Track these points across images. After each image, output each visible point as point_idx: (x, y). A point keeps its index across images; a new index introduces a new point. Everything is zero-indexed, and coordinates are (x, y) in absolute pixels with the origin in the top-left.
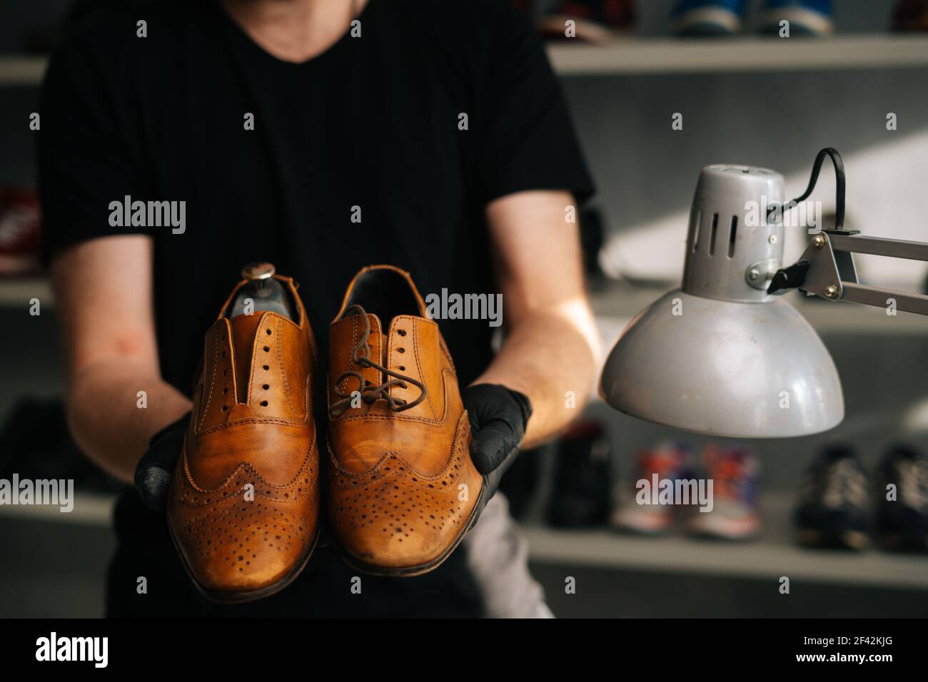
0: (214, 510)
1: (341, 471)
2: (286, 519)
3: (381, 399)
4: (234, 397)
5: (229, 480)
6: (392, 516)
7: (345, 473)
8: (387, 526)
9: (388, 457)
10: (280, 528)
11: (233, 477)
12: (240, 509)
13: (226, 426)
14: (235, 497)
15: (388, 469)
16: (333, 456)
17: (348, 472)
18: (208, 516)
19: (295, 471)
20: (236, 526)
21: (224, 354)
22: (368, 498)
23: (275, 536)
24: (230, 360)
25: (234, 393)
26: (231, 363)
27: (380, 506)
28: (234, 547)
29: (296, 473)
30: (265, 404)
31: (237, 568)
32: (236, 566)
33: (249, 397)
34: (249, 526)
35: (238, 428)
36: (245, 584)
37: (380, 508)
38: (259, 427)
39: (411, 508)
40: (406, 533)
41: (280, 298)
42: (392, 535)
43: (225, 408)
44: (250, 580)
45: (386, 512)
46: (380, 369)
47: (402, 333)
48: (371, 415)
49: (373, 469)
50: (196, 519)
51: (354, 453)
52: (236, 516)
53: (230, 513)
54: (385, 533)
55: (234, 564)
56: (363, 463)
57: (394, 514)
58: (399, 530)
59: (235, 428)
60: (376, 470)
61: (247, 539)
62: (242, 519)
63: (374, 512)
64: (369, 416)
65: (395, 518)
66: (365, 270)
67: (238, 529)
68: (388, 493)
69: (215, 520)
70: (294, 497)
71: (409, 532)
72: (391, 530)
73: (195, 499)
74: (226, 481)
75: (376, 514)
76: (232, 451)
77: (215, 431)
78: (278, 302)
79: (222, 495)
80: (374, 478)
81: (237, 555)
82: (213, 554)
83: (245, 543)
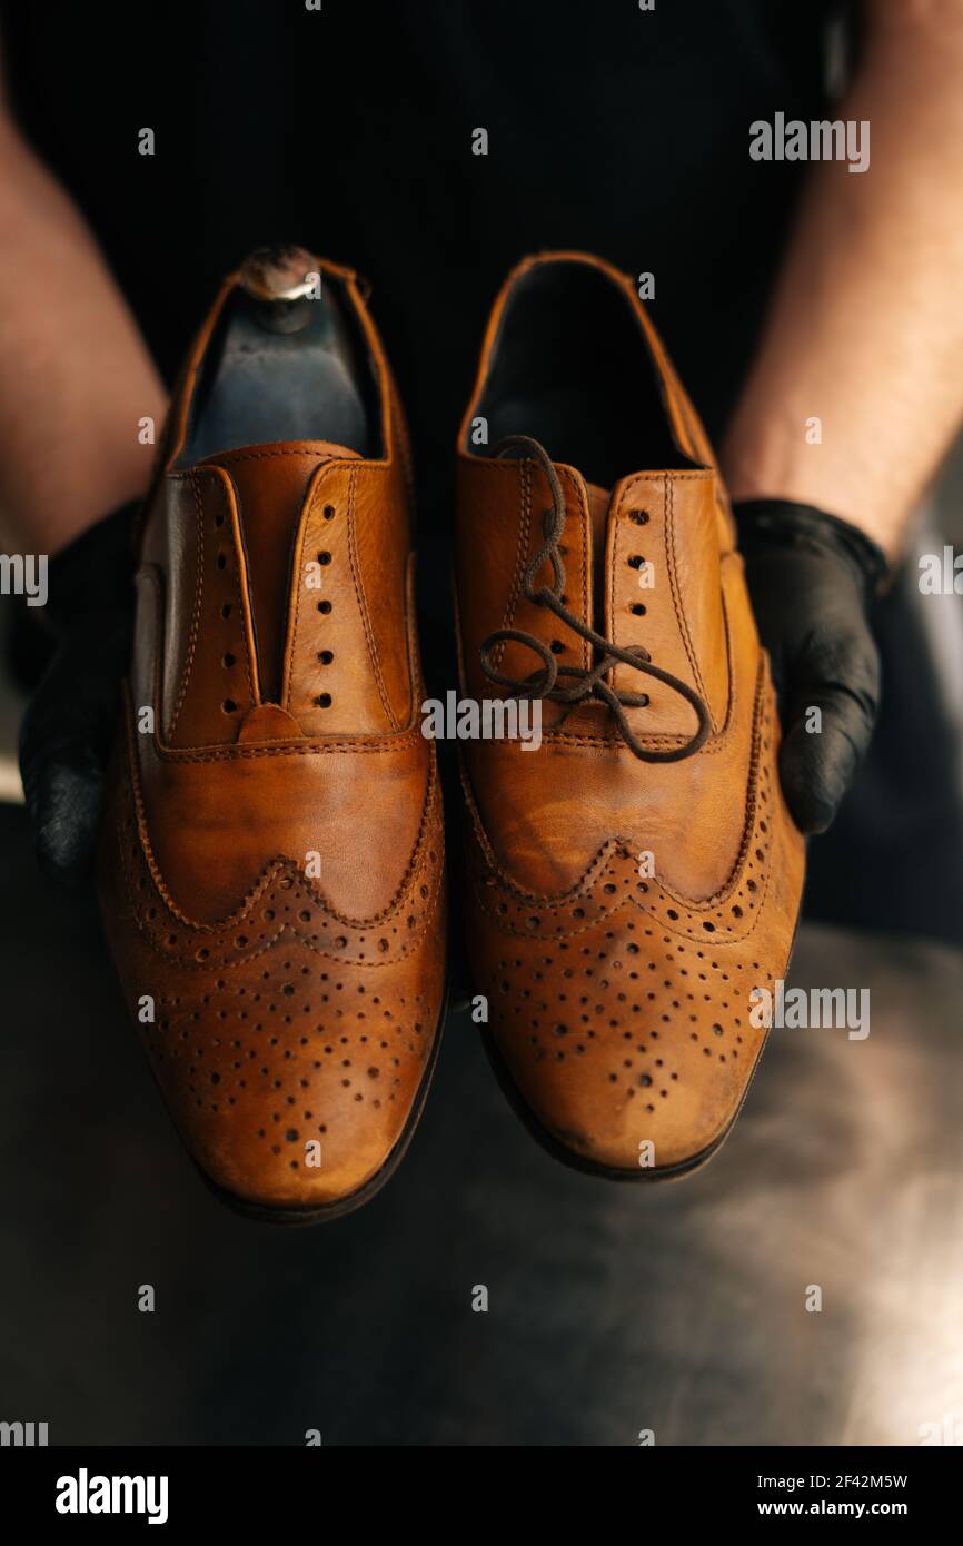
0: (221, 984)
1: (500, 879)
2: (387, 1014)
3: (593, 701)
4: (252, 685)
5: (250, 905)
6: (628, 1036)
7: (510, 886)
8: (618, 1068)
9: (611, 850)
10: (375, 1044)
11: (258, 895)
12: (281, 990)
13: (234, 754)
14: (265, 950)
15: (612, 888)
16: (477, 820)
17: (518, 886)
18: (206, 1000)
19: (398, 870)
20: (274, 1042)
21: (222, 561)
22: (569, 974)
23: (365, 1068)
24: (239, 585)
25: (251, 674)
26: (240, 595)
27: (598, 1002)
28: (275, 1101)
29: (400, 876)
30: (325, 700)
31: (285, 1160)
32: (281, 1156)
33: (287, 685)
34: (304, 1041)
35: (264, 764)
36: (304, 1197)
37: (600, 1009)
38: (314, 760)
39: (670, 1011)
40: (662, 1088)
41: (331, 337)
42: (631, 1093)
43: (230, 706)
44: (315, 1189)
45: (614, 1023)
46: (587, 637)
47: (641, 517)
48: (567, 735)
49: (576, 889)
50: (178, 1001)
51: (529, 833)
52: (273, 1008)
53: (258, 998)
54: (614, 1087)
55: (277, 1150)
56: (554, 866)
57: (632, 1029)
58: (647, 1080)
59: (255, 763)
60: (583, 890)
61: (305, 1084)
62: (288, 1019)
63: (585, 1019)
64: (562, 738)
65: (635, 1042)
66: (526, 266)
67: (279, 1050)
68: (618, 966)
69: (223, 1015)
70: (399, 947)
71: (668, 1084)
72: (627, 1078)
73: (173, 940)
74: (243, 903)
75: (589, 1026)
76: (251, 821)
77: (207, 761)
78: (327, 349)
79: (235, 944)
80: (580, 913)
81: (284, 1125)
82: (227, 1112)
83: (299, 1095)
